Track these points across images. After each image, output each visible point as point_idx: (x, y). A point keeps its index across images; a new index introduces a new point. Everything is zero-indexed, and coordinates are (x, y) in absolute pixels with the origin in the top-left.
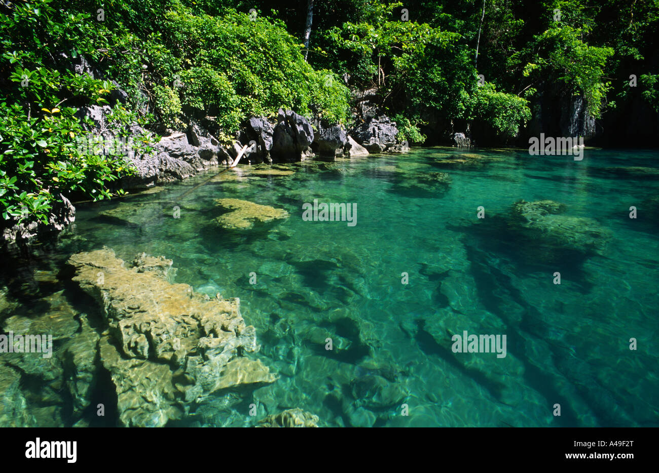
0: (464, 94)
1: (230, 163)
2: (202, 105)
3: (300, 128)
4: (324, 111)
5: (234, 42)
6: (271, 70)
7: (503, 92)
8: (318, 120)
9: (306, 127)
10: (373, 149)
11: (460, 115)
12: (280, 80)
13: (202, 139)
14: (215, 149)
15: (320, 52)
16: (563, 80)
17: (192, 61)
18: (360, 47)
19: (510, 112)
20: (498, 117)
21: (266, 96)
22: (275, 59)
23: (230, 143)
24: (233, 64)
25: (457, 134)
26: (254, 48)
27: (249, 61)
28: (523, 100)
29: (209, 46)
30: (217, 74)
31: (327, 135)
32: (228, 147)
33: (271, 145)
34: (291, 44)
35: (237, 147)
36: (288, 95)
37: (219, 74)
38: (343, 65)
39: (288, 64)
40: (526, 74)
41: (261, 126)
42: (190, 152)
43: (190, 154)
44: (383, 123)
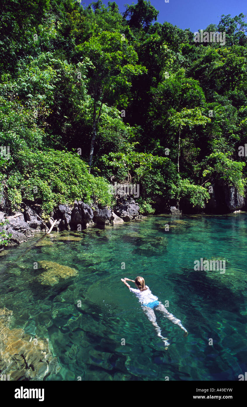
0: (174, 186)
1: (47, 230)
2: (33, 198)
3: (86, 211)
4: (99, 199)
5: (53, 166)
6: (71, 179)
7: (194, 184)
8: (96, 204)
9: (89, 210)
10: (126, 219)
11: (172, 197)
12: (76, 184)
13: (32, 217)
14: (39, 223)
15: (97, 169)
16: (223, 179)
17: (30, 175)
18: (118, 166)
19: (198, 195)
20: (192, 198)
21: (68, 193)
22: (73, 174)
23: (47, 219)
24: (51, 177)
25: (172, 207)
26: (63, 168)
27: (60, 175)
28: (204, 188)
29: (39, 168)
30: (42, 182)
31: (100, 214)
32: (46, 221)
33: (70, 221)
34: (82, 165)
35: (51, 221)
36: (80, 192)
37: (44, 182)
38: (110, 172)
39: (80, 176)
40: (204, 175)
41: (65, 210)
42: (25, 227)
43: (25, 228)
44: (131, 204)
